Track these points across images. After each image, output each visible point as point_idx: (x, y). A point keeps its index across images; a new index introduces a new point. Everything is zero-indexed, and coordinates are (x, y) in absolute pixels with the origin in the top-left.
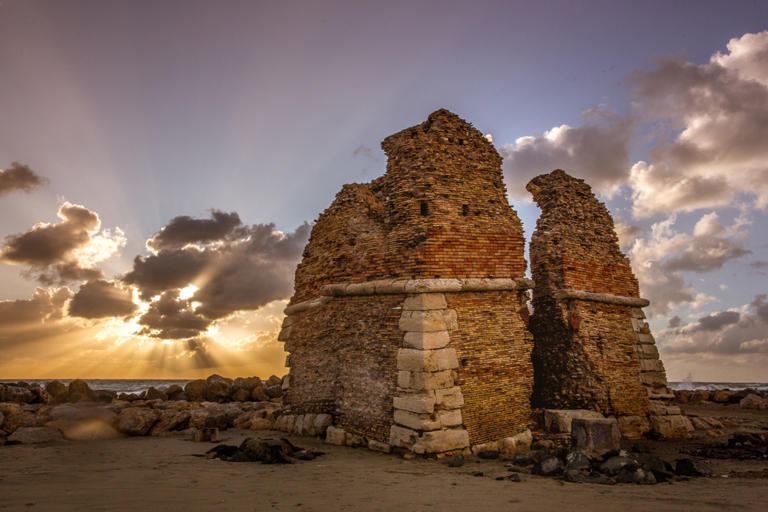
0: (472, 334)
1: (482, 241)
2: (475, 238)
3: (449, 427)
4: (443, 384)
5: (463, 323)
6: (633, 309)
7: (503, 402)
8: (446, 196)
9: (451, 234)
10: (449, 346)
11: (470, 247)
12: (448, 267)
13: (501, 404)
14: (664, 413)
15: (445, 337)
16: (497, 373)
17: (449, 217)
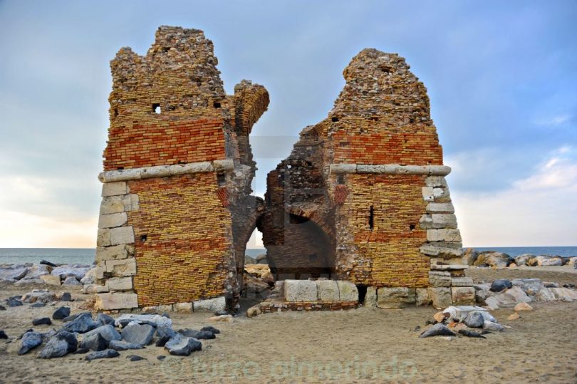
0: (154, 213)
1: (170, 132)
2: (162, 131)
3: (117, 291)
4: (116, 256)
5: (145, 205)
6: (430, 178)
7: (184, 273)
8: (135, 100)
9: (134, 132)
10: (127, 224)
11: (156, 139)
12: (131, 159)
13: (181, 274)
14: (448, 284)
15: (123, 217)
16: (178, 247)
17: (132, 117)
